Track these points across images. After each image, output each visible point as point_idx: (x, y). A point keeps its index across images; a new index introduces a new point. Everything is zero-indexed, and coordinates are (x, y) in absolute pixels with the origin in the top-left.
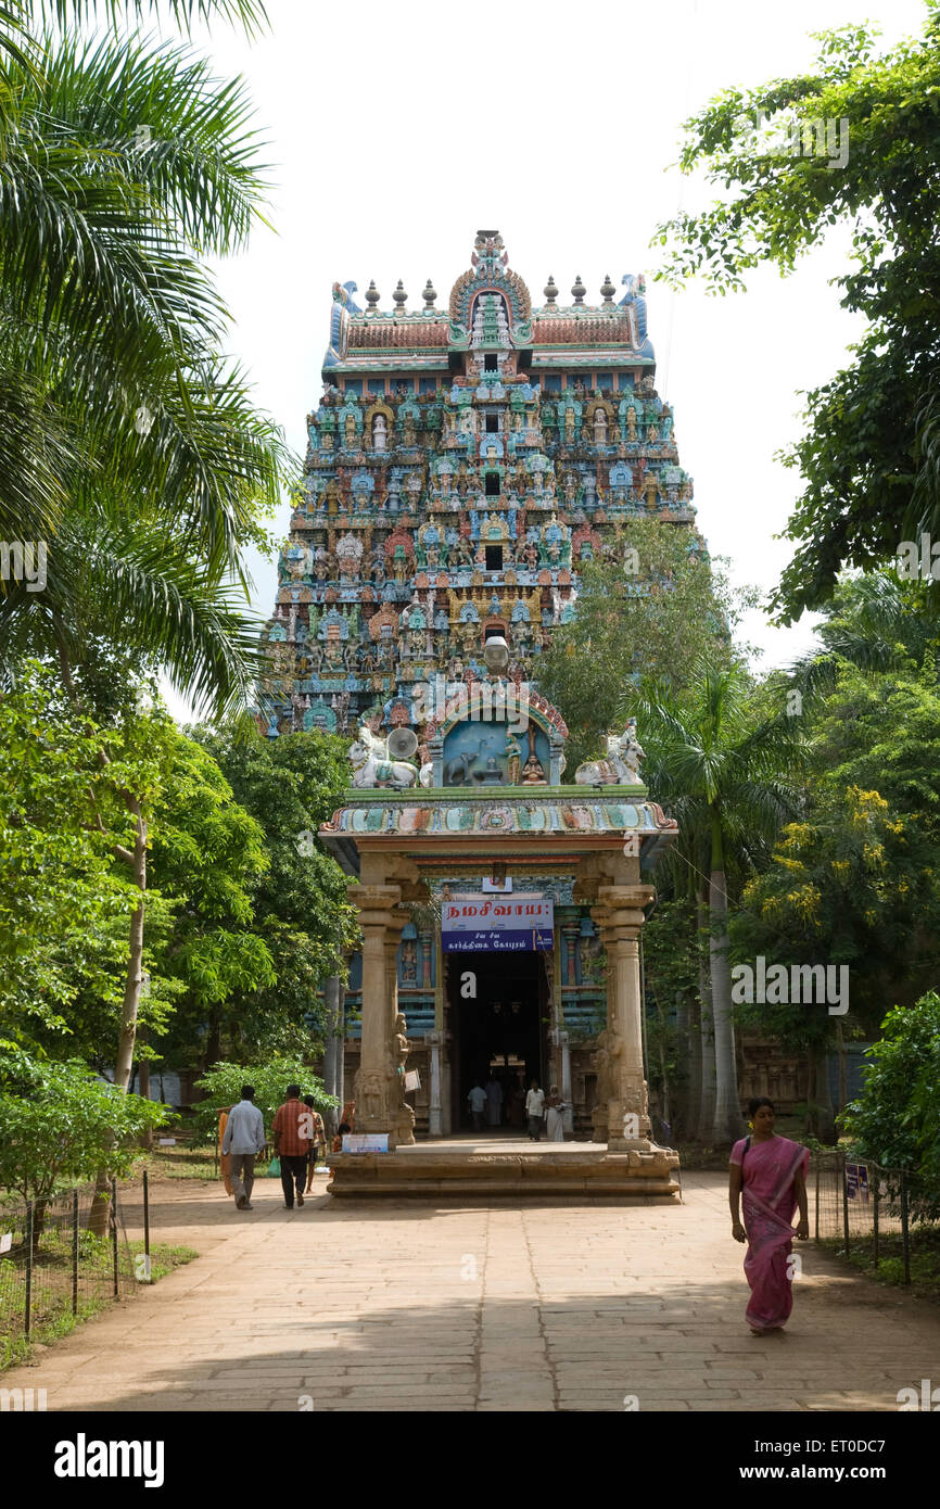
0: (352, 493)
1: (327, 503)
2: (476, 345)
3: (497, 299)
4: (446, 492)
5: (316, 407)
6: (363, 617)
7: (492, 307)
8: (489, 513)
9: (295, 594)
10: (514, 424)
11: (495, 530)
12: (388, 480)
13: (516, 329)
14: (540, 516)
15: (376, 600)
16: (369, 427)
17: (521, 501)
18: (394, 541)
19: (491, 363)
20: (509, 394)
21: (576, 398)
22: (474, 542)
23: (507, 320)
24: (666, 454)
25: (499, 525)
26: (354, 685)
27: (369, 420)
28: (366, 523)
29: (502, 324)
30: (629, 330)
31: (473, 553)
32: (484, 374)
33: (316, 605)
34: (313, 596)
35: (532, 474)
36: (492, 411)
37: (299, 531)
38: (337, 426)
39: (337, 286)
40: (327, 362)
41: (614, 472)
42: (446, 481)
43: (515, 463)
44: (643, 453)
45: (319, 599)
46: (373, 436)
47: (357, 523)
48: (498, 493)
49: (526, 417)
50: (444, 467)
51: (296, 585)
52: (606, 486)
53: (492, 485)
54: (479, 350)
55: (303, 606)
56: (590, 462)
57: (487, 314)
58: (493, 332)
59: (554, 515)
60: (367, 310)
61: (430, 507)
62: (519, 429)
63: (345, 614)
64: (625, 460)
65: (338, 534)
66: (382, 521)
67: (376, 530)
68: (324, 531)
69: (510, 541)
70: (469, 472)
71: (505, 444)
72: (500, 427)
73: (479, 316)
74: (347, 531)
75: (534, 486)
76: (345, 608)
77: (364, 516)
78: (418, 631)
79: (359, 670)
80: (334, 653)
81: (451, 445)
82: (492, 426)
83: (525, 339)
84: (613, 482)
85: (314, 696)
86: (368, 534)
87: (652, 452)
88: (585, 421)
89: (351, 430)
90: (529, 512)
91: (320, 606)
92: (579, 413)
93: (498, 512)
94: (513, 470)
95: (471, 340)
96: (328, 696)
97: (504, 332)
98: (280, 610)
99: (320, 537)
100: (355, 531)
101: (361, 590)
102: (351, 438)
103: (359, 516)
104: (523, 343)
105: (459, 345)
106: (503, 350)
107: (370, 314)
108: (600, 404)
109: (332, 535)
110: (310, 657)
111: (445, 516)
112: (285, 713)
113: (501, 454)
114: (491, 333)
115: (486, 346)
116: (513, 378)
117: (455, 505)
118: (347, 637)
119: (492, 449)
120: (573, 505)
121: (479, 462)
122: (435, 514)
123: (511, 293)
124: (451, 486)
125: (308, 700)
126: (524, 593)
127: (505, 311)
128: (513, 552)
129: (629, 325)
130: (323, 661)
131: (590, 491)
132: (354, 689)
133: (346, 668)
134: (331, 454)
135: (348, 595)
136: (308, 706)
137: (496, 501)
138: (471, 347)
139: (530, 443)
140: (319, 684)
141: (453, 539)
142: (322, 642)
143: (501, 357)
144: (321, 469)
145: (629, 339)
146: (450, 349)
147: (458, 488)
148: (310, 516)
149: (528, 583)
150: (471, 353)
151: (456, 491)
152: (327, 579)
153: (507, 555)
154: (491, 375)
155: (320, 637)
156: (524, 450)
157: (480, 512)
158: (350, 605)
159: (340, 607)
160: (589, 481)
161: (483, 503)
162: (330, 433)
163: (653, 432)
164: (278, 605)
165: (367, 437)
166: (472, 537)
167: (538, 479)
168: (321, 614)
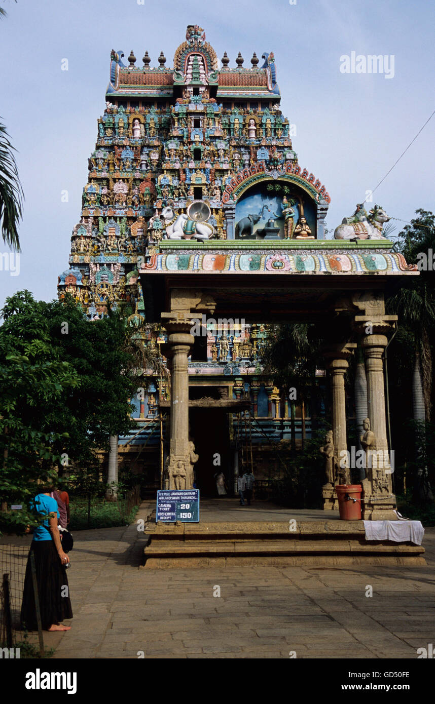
0: (122, 159)
1: (108, 165)
2: (188, 83)
3: (199, 58)
4: (173, 158)
5: (103, 114)
6: (128, 224)
7: (197, 63)
8: (196, 170)
9: (92, 211)
10: (209, 124)
11: (198, 178)
12: (141, 153)
13: (209, 74)
14: (222, 172)
15: (134, 216)
16: (131, 126)
17: (212, 164)
18: (144, 185)
19: (196, 92)
20: (205, 108)
21: (240, 113)
22: (188, 185)
23: (205, 70)
24: (286, 144)
25: (201, 176)
26: (123, 260)
27: (131, 121)
28: (129, 176)
29: (202, 71)
30: (267, 80)
31: (187, 190)
32: (192, 97)
33: (102, 217)
34: (101, 213)
35: (218, 150)
36: (197, 117)
37: (94, 179)
38: (114, 124)
39: (113, 53)
40: (108, 91)
41: (259, 152)
42: (173, 153)
43: (209, 144)
44: (274, 143)
45: (104, 215)
46: (133, 130)
47: (124, 175)
48: (200, 159)
49: (215, 121)
50: (172, 145)
51: (92, 207)
52: (256, 160)
53: (197, 155)
54: (190, 85)
55: (96, 218)
56: (247, 148)
57: (194, 66)
58: (197, 76)
59: (229, 172)
60: (129, 66)
61: (164, 166)
62: (211, 127)
63: (118, 223)
64: (265, 146)
65: (115, 180)
66: (138, 175)
67: (135, 180)
68: (107, 180)
69: (206, 185)
70: (185, 148)
71: (204, 134)
72: (201, 125)
73: (190, 67)
74: (119, 179)
75: (219, 157)
76: (118, 220)
77: (129, 172)
78: (158, 230)
79: (125, 252)
80: (112, 242)
81: (175, 134)
82: (197, 125)
83: (214, 80)
84: (259, 157)
85: (101, 265)
86: (130, 181)
87: (279, 143)
88: (244, 126)
89: (122, 127)
90: (217, 170)
91: (104, 219)
92: (242, 121)
93: (200, 169)
94: (208, 148)
95: (185, 79)
96: (109, 265)
97: (203, 76)
98: (84, 220)
99: (105, 182)
100: (123, 180)
101: (127, 210)
102: (122, 131)
103: (126, 171)
104: (213, 83)
105: (179, 82)
106: (202, 86)
107: (131, 68)
108: (253, 117)
109: (111, 182)
110: (100, 244)
111: (173, 171)
112: (86, 274)
113: (202, 139)
114: (196, 75)
115: (194, 83)
116: (207, 101)
117: (178, 166)
118: (119, 234)
119: (196, 136)
120: (238, 168)
121: (191, 143)
122: (167, 170)
123: (207, 54)
124: (176, 156)
125: (98, 267)
126: (214, 212)
127: (204, 65)
128: (208, 190)
129: (267, 77)
130: (106, 247)
131: (247, 162)
132: (123, 262)
133: (118, 251)
134: (111, 139)
135: (119, 213)
136: (98, 270)
137: (200, 164)
138: (186, 84)
139: (217, 134)
140: (104, 259)
141: (175, 183)
142: (106, 237)
143: (202, 89)
144: (105, 147)
145: (266, 85)
146: (175, 84)
147: (179, 156)
148: (99, 171)
149: (216, 207)
150: (185, 87)
151: (178, 158)
152: (109, 204)
153: (205, 192)
154: (197, 98)
155: (105, 234)
156: (214, 138)
157: (191, 169)
158: (121, 218)
159: (115, 219)
160: (246, 157)
161: (192, 165)
162: (110, 128)
163: (280, 132)
164: (82, 217)
165: (130, 131)
166: (187, 182)
167: (221, 153)
168: (105, 222)
